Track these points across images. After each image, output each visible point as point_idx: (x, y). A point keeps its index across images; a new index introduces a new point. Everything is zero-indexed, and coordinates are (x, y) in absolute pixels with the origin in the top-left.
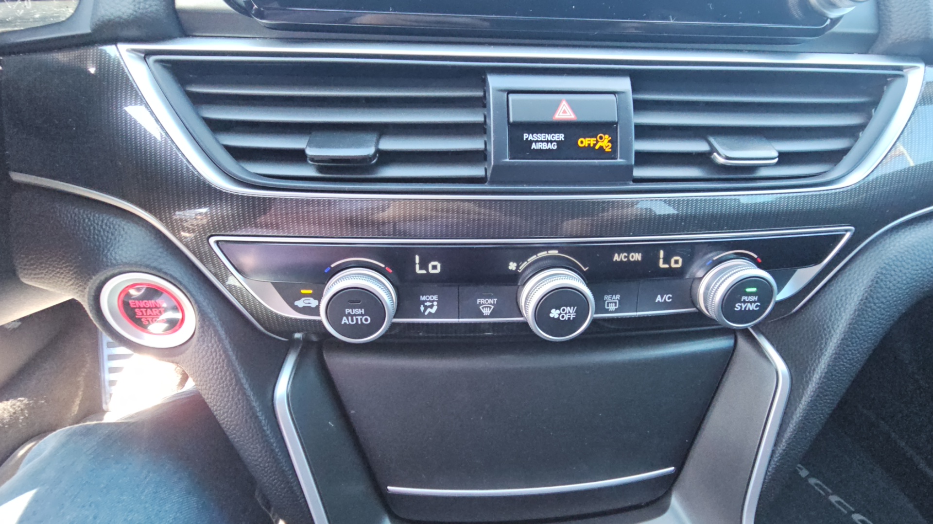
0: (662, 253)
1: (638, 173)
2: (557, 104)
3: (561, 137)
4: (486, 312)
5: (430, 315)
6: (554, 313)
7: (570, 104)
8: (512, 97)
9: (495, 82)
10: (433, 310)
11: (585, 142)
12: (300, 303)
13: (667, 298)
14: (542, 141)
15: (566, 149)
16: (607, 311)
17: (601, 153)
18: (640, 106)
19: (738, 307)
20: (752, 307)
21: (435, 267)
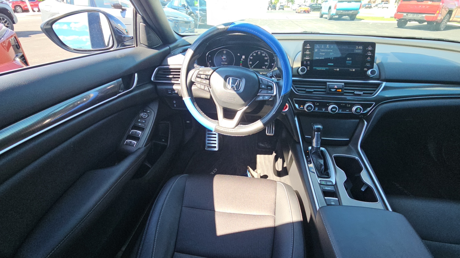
0: (347, 104)
1: (344, 94)
2: (335, 86)
3: (335, 90)
4: (324, 110)
5: (316, 110)
6: (333, 110)
7: (337, 86)
8: (330, 85)
9: (328, 83)
10: (317, 110)
11: (338, 90)
12: (301, 108)
13: (348, 111)
14: (333, 90)
15: (336, 91)
16: (340, 112)
17: (340, 92)
18: (345, 86)
19: (357, 111)
20: (359, 111)
21: (318, 104)
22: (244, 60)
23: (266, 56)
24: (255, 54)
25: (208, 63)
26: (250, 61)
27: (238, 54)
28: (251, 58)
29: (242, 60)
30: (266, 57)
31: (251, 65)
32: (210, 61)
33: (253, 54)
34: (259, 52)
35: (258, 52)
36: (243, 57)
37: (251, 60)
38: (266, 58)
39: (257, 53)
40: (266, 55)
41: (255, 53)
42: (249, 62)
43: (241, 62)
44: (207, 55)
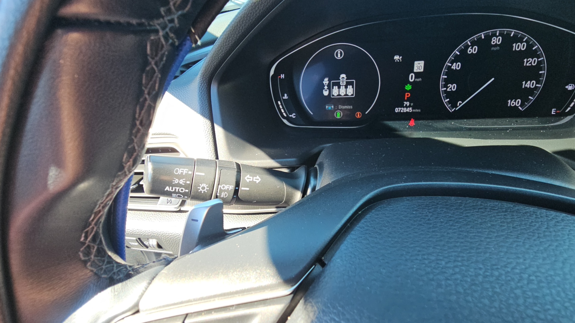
22: (420, 79)
23: (530, 53)
24: (473, 50)
25: (278, 106)
26: (447, 82)
27: (397, 58)
28: (456, 66)
29: (412, 78)
30: (533, 54)
31: (453, 97)
32: (286, 97)
33: (467, 47)
34: (494, 35)
35: (488, 38)
36: (419, 66)
37: (452, 77)
38: (530, 62)
39: (484, 44)
40: (530, 46)
41: (473, 44)
42: (446, 86)
43: (408, 87)
44: (272, 72)
